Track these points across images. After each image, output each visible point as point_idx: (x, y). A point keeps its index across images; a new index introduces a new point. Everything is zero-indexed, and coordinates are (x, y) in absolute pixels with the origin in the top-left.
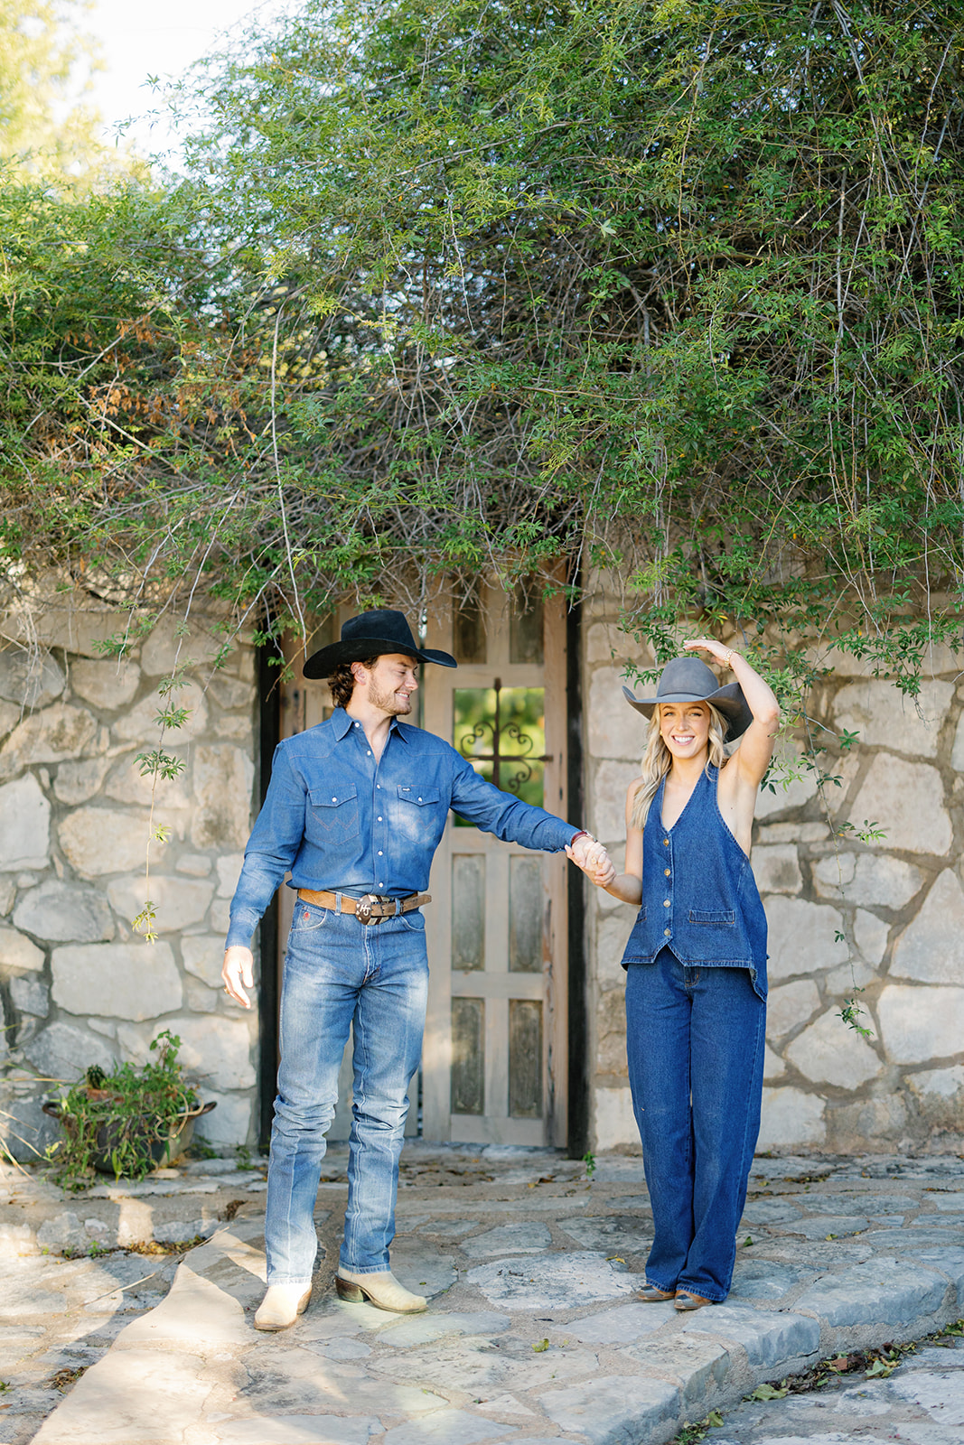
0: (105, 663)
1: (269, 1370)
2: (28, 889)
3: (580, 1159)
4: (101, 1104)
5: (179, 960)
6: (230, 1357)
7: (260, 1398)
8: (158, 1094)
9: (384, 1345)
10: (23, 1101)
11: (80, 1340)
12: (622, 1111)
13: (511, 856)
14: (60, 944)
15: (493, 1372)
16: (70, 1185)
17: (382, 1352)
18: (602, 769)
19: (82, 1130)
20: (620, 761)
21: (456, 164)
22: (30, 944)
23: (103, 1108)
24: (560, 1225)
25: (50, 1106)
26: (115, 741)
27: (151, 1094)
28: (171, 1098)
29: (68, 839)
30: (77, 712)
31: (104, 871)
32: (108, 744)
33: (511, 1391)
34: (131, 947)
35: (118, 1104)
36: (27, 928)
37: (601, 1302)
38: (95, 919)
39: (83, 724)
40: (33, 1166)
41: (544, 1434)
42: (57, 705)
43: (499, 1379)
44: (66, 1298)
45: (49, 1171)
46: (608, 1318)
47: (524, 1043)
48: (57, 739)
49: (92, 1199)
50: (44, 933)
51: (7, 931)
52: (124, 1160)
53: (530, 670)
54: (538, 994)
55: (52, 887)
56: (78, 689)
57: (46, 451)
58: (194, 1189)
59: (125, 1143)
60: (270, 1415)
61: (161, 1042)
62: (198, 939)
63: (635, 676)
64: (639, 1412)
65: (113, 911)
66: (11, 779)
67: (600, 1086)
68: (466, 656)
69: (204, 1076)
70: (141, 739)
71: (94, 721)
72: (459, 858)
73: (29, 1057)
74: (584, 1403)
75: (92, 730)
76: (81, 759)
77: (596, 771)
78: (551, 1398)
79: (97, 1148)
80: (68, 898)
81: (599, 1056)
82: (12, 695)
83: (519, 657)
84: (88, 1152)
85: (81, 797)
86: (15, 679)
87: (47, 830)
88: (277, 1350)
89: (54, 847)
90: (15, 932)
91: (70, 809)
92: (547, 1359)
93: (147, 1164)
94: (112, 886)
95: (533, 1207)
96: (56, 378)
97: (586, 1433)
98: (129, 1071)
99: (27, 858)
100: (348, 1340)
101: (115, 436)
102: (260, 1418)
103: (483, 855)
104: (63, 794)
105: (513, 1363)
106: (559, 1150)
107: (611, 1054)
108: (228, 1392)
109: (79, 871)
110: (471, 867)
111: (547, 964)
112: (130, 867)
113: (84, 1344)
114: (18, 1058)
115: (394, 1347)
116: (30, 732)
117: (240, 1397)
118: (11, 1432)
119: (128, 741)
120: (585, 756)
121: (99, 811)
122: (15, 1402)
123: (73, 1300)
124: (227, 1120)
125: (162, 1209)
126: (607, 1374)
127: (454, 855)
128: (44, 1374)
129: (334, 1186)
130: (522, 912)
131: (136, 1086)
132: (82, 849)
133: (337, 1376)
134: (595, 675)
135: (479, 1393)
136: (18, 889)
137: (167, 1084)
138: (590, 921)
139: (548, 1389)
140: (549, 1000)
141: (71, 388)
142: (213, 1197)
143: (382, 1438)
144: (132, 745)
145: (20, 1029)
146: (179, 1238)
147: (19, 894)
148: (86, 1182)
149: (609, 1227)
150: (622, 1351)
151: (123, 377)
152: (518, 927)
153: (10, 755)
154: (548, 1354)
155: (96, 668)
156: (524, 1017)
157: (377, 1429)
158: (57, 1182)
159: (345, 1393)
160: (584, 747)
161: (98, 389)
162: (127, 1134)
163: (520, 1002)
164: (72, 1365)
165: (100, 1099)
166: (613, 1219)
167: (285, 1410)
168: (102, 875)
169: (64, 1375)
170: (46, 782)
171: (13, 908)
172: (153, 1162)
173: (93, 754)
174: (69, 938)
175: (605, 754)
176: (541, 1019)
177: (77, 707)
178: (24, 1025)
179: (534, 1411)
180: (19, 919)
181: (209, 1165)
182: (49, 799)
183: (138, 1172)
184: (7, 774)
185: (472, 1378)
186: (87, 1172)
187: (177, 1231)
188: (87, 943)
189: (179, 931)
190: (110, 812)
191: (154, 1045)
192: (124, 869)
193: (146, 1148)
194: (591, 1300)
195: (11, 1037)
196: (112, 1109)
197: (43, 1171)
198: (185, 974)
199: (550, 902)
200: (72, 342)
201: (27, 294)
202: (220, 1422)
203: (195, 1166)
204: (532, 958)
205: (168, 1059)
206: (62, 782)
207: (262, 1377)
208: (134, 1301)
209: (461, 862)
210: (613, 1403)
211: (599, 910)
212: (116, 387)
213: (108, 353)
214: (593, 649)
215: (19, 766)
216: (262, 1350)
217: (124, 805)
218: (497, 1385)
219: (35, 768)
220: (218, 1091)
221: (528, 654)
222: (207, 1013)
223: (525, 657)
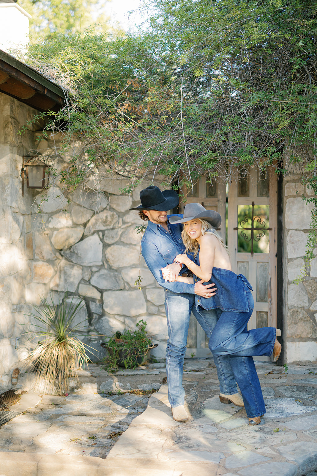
0: (121, 197)
1: (184, 435)
2: (95, 272)
3: (281, 366)
4: (120, 344)
5: (145, 297)
6: (170, 430)
7: (182, 445)
8: (139, 341)
9: (222, 428)
10: (94, 342)
11: (117, 423)
12: (296, 350)
13: (257, 262)
14: (106, 290)
15: (261, 438)
16: (110, 371)
17: (221, 430)
18: (290, 233)
19: (114, 352)
20: (296, 230)
21: (244, 23)
22: (96, 290)
23: (121, 345)
24: (277, 388)
25: (103, 344)
26: (124, 223)
27: (137, 341)
28: (143, 342)
29: (108, 255)
30: (112, 213)
31: (120, 266)
32: (122, 224)
33: (268, 446)
34: (129, 292)
35: (126, 344)
36: (95, 285)
37: (295, 416)
38: (117, 282)
39: (114, 217)
40: (97, 364)
41: (281, 461)
42: (105, 211)
43: (263, 441)
44: (111, 408)
45: (103, 366)
46: (299, 421)
47: (262, 326)
48: (105, 222)
49: (118, 375)
50: (101, 287)
51: (88, 286)
52: (128, 363)
53: (265, 199)
54: (266, 309)
55: (103, 271)
56: (112, 205)
57: (103, 125)
58: (152, 373)
59: (128, 357)
60: (186, 451)
61: (140, 324)
62: (152, 289)
63: (306, 200)
64: (313, 454)
65: (123, 280)
66: (90, 235)
67: (288, 341)
68: (242, 194)
69: (154, 335)
70: (133, 222)
71: (117, 216)
72: (239, 263)
73: (96, 328)
74: (294, 451)
75: (117, 219)
76: (113, 229)
77: (288, 234)
78: (282, 448)
79: (119, 359)
80: (108, 275)
81: (288, 331)
82: (90, 207)
83: (261, 194)
84: (116, 360)
85: (113, 242)
86: (91, 202)
87: (101, 252)
88: (186, 428)
89: (104, 259)
90: (91, 286)
91: (109, 245)
92: (279, 435)
93: (136, 364)
94: (123, 271)
95: (267, 382)
96: (107, 100)
97: (295, 461)
98: (129, 333)
99: (95, 262)
100: (210, 426)
101: (126, 119)
102: (182, 452)
103: (248, 262)
104: (108, 241)
105: (267, 436)
106: (273, 363)
107: (292, 330)
108: (170, 443)
109: (112, 266)
110: (244, 266)
111: (270, 299)
112: (129, 265)
113: (119, 424)
114: (92, 328)
115: (225, 429)
116: (96, 220)
117: (175, 444)
118: (98, 453)
119: (128, 223)
120: (283, 228)
121: (119, 246)
122: (98, 443)
123: (114, 409)
124: (161, 350)
125: (141, 379)
126: (300, 441)
127: (238, 262)
128: (106, 434)
129: (198, 373)
130: (261, 281)
131: (132, 338)
132: (113, 259)
133: (207, 438)
134: (287, 200)
135: (257, 446)
136: (92, 272)
137: (142, 338)
138: (285, 285)
139: (280, 445)
140: (270, 312)
141: (112, 103)
142: (158, 376)
143: (225, 460)
144: (130, 224)
145: (93, 318)
146: (147, 389)
147: (92, 273)
148: (115, 370)
149: (295, 390)
150: (305, 433)
151: (129, 100)
152: (260, 286)
153: (90, 227)
154: (279, 433)
155: (118, 198)
156: (262, 317)
157: (223, 457)
158: (106, 369)
159: (210, 444)
160: (283, 225)
161: (121, 104)
162: (129, 354)
163: (260, 312)
164: (115, 431)
165: (120, 342)
166: (295, 387)
167: (191, 449)
168: (120, 268)
169: (113, 434)
170: (101, 236)
171: (91, 278)
172: (138, 364)
173: (117, 227)
174: (109, 289)
175: (291, 228)
176: (267, 318)
177: (112, 211)
178: (94, 317)
179: (277, 453)
180: (93, 282)
181: (156, 365)
182: (102, 242)
183: (133, 367)
184: (88, 234)
185: (254, 441)
186: (115, 366)
187: (146, 387)
188: (115, 290)
189: (145, 287)
190: (122, 247)
191: (138, 325)
192: (127, 266)
193: (135, 359)
194: (292, 415)
195: (90, 321)
196: (124, 346)
197: (101, 366)
198: (147, 301)
199: (271, 278)
200: (112, 88)
201: (98, 71)
202: (169, 452)
203: (151, 365)
204: (265, 297)
205: (142, 329)
206: (107, 237)
207: (181, 437)
208: (134, 410)
209: (240, 264)
210: (304, 451)
211: (288, 281)
212: (126, 103)
213: (124, 92)
214: (287, 191)
215: (92, 231)
216: (181, 428)
217: (127, 244)
218: (263, 443)
219: (98, 232)
220: (158, 340)
221: (264, 193)
222: (154, 314)
223: (263, 195)
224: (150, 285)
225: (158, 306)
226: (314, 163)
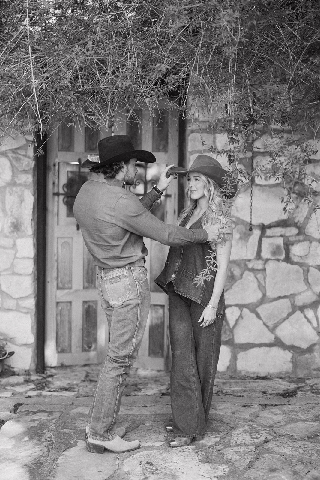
47: (156, 324)
53: (161, 155)
54: (163, 302)
69: (10, 339)
83: (156, 149)
124: (20, 358)
129: (67, 393)
134: (191, 157)
142: (8, 400)
156: (157, 312)
163: (155, 305)
176: (164, 313)
198: (2, 292)
214: (191, 145)
220: (17, 345)
221: (161, 148)
222: (12, 310)
223: (160, 149)
224: (6, 270)
225: (17, 299)
226: (228, 95)
